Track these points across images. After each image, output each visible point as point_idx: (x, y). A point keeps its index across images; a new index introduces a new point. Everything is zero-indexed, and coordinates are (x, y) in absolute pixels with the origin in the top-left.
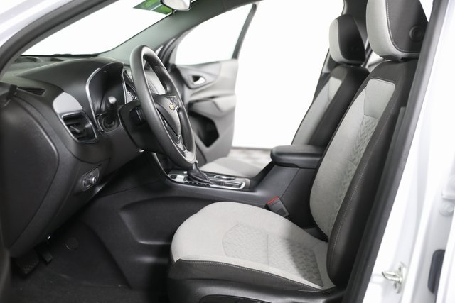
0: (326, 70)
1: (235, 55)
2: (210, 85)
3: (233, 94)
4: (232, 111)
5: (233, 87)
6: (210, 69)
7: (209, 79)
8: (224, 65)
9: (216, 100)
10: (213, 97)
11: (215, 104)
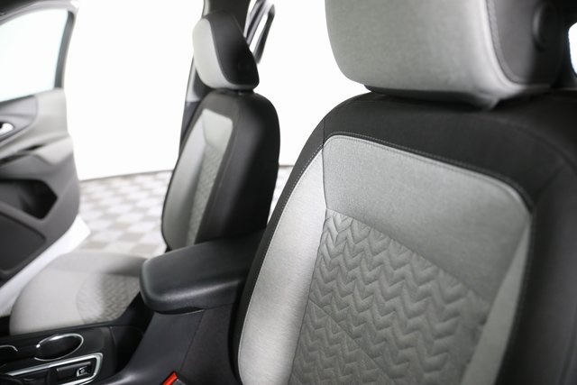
0: (192, 98)
1: (59, 83)
2: (23, 132)
3: (66, 136)
4: (69, 160)
5: (63, 125)
6: (18, 108)
7: (20, 123)
8: (41, 101)
9: (40, 152)
10: (34, 147)
11: (40, 158)
